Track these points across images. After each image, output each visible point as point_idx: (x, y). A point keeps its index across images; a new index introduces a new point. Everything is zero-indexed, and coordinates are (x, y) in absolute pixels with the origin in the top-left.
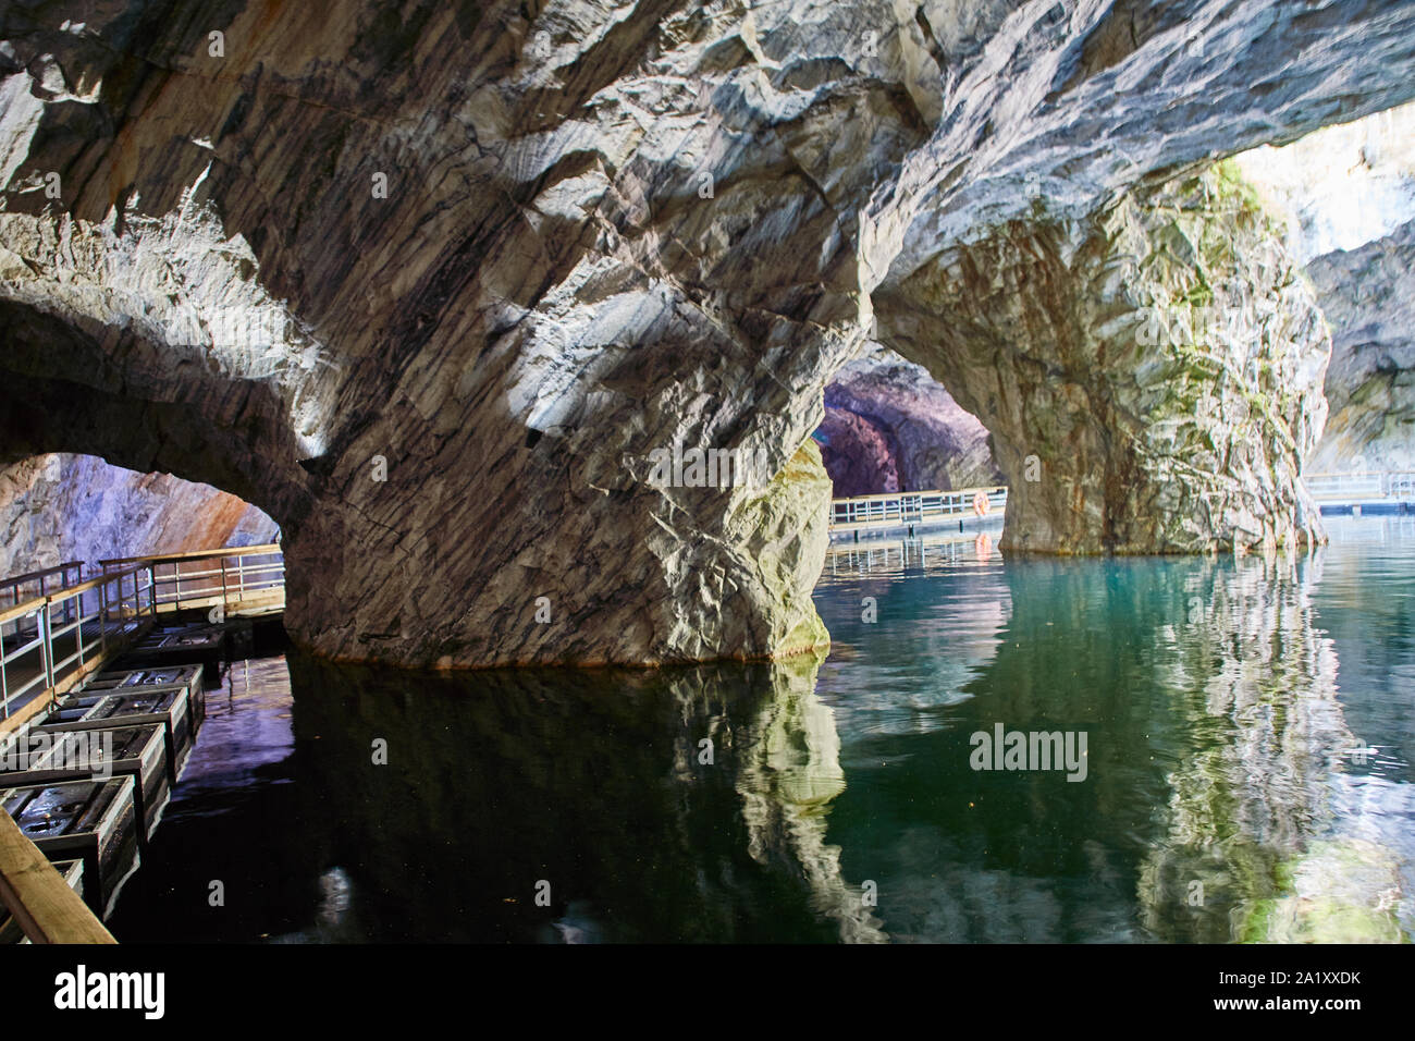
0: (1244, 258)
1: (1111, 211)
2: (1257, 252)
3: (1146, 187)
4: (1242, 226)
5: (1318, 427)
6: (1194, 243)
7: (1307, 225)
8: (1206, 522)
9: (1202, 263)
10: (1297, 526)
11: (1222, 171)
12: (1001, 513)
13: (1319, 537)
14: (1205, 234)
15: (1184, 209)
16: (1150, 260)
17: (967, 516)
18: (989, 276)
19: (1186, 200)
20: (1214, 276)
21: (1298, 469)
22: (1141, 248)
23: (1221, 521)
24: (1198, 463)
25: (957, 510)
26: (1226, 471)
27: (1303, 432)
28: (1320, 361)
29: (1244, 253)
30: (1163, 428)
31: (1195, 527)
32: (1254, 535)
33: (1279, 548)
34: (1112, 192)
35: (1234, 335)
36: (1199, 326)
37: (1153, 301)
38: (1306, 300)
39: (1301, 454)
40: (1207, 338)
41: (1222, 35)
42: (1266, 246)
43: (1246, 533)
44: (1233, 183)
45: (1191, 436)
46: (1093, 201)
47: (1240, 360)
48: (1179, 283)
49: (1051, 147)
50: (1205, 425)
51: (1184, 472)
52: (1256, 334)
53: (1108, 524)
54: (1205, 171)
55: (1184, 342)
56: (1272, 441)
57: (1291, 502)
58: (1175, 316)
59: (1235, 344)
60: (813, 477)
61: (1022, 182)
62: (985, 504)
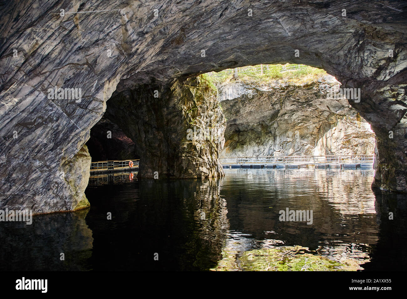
0: (206, 100)
1: (172, 84)
2: (209, 99)
3: (182, 78)
4: (206, 92)
5: (223, 145)
6: (194, 94)
7: (220, 92)
8: (194, 171)
9: (195, 100)
10: (217, 171)
11: (202, 76)
12: (137, 166)
13: (223, 174)
14: (197, 92)
15: (192, 86)
16: (182, 98)
17: (127, 168)
18: (138, 99)
19: (192, 83)
20: (199, 104)
21: (218, 156)
22: (180, 95)
23: (198, 170)
24: (192, 154)
25: (124, 166)
26: (200, 157)
27: (219, 147)
28: (224, 128)
29: (206, 98)
30: (184, 144)
31: (191, 171)
32: (207, 174)
33: (213, 177)
34: (173, 79)
35: (203, 120)
36: (194, 117)
37: (182, 110)
38: (221, 112)
39: (219, 152)
40: (196, 120)
41: (206, 41)
42: (211, 97)
43: (205, 173)
44: (204, 80)
45: (191, 147)
46: (168, 81)
47: (204, 127)
48: (189, 105)
49: (159, 65)
50: (195, 144)
51: (189, 156)
52: (208, 120)
53: (168, 170)
54: (197, 76)
55: (190, 121)
56: (212, 149)
57: (216, 165)
58: (188, 114)
59: (203, 122)
60: (86, 156)
61: (149, 73)
62: (132, 164)
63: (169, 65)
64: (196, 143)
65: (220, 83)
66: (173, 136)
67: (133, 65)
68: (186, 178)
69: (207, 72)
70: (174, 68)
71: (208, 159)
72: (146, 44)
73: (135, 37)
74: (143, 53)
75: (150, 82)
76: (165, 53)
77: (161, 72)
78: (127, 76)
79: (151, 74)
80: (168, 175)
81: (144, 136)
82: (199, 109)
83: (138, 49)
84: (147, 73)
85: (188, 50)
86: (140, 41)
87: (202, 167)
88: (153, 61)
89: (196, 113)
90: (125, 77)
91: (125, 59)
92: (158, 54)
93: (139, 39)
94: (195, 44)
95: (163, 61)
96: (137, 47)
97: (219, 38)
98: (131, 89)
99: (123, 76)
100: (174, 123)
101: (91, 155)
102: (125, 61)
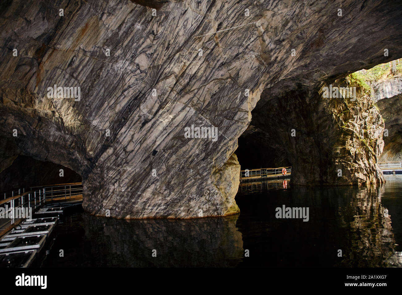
0: (358, 101)
1: (320, 88)
2: (362, 99)
3: (329, 81)
4: (358, 92)
5: (381, 149)
8: (349, 177)
9: (346, 102)
10: (376, 178)
11: (351, 76)
12: (290, 174)
13: (383, 180)
16: (331, 101)
18: (286, 106)
19: (341, 84)
20: (350, 106)
21: (376, 161)
23: (354, 176)
24: (346, 160)
25: (277, 173)
26: (355, 162)
27: (377, 150)
28: (381, 130)
29: (358, 99)
30: (336, 149)
31: (346, 178)
32: (364, 180)
33: (371, 184)
34: (320, 82)
35: (356, 123)
36: (346, 120)
37: (333, 113)
38: (377, 112)
39: (377, 157)
40: (348, 123)
41: (350, 39)
42: (365, 97)
43: (361, 179)
44: (354, 79)
45: (344, 152)
46: (315, 85)
47: (358, 130)
48: (340, 108)
49: (303, 70)
50: (348, 149)
51: (342, 162)
52: (362, 122)
53: (321, 177)
54: (346, 76)
55: (342, 124)
56: (368, 153)
57: (374, 170)
58: (339, 117)
59: (356, 125)
60: (235, 164)
61: (294, 80)
62: (285, 171)
63: (313, 69)
64: (350, 147)
65: (376, 81)
66: (325, 141)
67: (275, 74)
68: (341, 184)
69: (357, 71)
70: (319, 71)
71: (365, 164)
72: (285, 51)
73: (272, 46)
74: (283, 60)
75: (297, 88)
76: (306, 57)
77: (307, 77)
78: (271, 85)
79: (297, 80)
80: (321, 182)
81: (295, 143)
82: (351, 111)
83: (277, 57)
84: (293, 79)
85: (330, 51)
86: (278, 49)
87: (358, 173)
88: (296, 67)
89: (348, 115)
90: (269, 86)
91: (265, 68)
92: (299, 60)
93: (277, 48)
94: (338, 44)
95: (306, 66)
96: (275, 55)
97: (364, 32)
98: (279, 97)
99: (267, 84)
100: (325, 128)
101: (240, 164)
102: (265, 71)
